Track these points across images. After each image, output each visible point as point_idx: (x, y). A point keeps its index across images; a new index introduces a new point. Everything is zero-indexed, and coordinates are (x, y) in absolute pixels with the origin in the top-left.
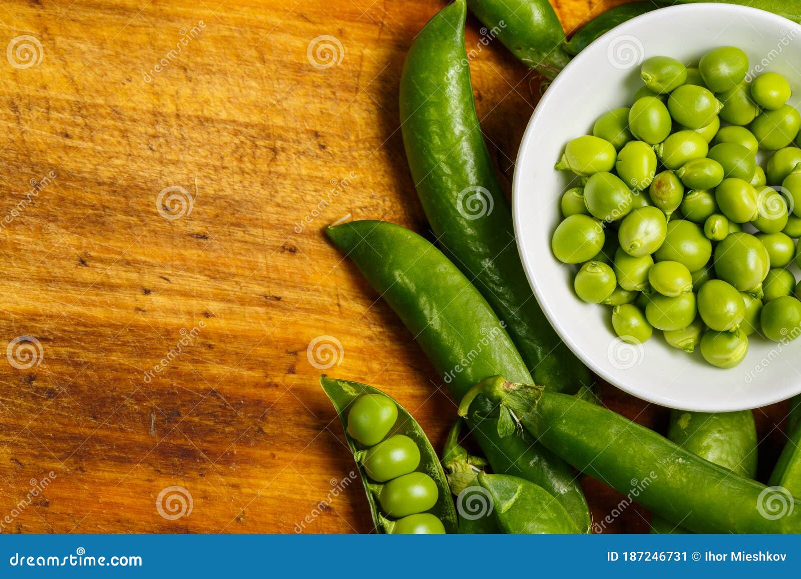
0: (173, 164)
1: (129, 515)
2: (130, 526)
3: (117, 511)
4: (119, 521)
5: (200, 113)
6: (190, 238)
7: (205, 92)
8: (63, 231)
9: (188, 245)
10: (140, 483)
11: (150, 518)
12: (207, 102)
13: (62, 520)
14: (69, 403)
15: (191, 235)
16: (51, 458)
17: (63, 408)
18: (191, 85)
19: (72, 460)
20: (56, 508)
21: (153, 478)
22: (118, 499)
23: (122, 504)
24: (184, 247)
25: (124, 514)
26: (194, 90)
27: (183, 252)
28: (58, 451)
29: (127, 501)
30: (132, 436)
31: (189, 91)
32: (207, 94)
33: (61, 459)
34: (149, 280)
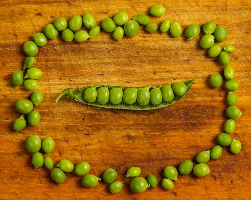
0: (176, 40)
1: (179, 145)
2: (180, 148)
3: (176, 144)
4: (177, 147)
5: (182, 24)
6: (184, 62)
7: (182, 18)
8: (147, 65)
9: (184, 63)
10: (182, 135)
11: (186, 145)
12: (183, 21)
13: (161, 149)
14: (157, 115)
15: (185, 61)
16: (154, 131)
17: (156, 116)
18: (178, 16)
19: (160, 131)
20: (158, 145)
21: (185, 133)
22: (176, 141)
23: (177, 142)
24: (183, 64)
25: (178, 145)
26: (179, 18)
27: (183, 66)
28: (156, 129)
29: (178, 141)
30: (177, 122)
31: (178, 18)
32: (183, 18)
33: (157, 131)
34: (175, 75)
